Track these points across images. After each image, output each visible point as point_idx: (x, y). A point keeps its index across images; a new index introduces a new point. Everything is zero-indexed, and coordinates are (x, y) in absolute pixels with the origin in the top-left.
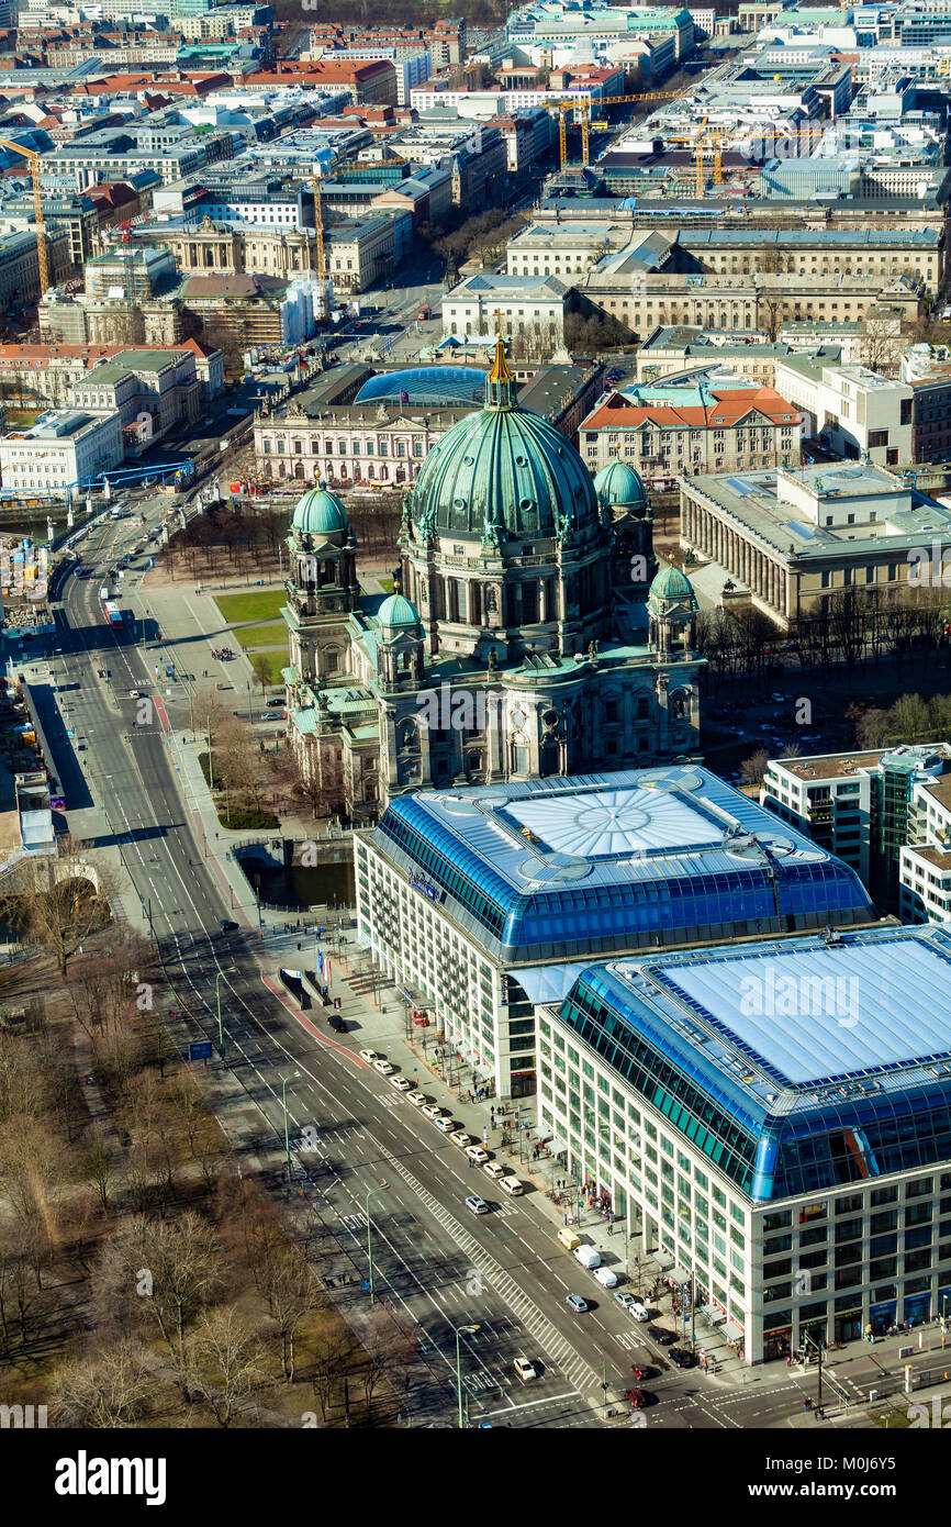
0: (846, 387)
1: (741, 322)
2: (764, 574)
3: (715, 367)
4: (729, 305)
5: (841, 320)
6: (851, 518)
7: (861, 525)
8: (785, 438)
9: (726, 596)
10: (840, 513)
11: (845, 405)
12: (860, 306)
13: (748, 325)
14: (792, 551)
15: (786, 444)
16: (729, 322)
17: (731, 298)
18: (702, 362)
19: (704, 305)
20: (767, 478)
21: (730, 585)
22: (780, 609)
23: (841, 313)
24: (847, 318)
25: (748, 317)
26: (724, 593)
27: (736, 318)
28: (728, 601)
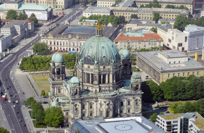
0: (173, 33)
1: (149, 19)
2: (155, 74)
3: (144, 28)
4: (146, 15)
5: (171, 19)
6: (175, 62)
7: (177, 64)
8: (159, 44)
9: (146, 79)
10: (172, 61)
11: (173, 37)
12: (176, 16)
13: (151, 19)
14: (162, 69)
15: (160, 46)
16: (147, 18)
17: (147, 13)
18: (141, 27)
19: (141, 15)
20: (156, 53)
21: (147, 76)
22: (159, 82)
23: (171, 17)
24: (173, 18)
25: (151, 17)
26: (146, 78)
27: (148, 18)
28: (147, 80)
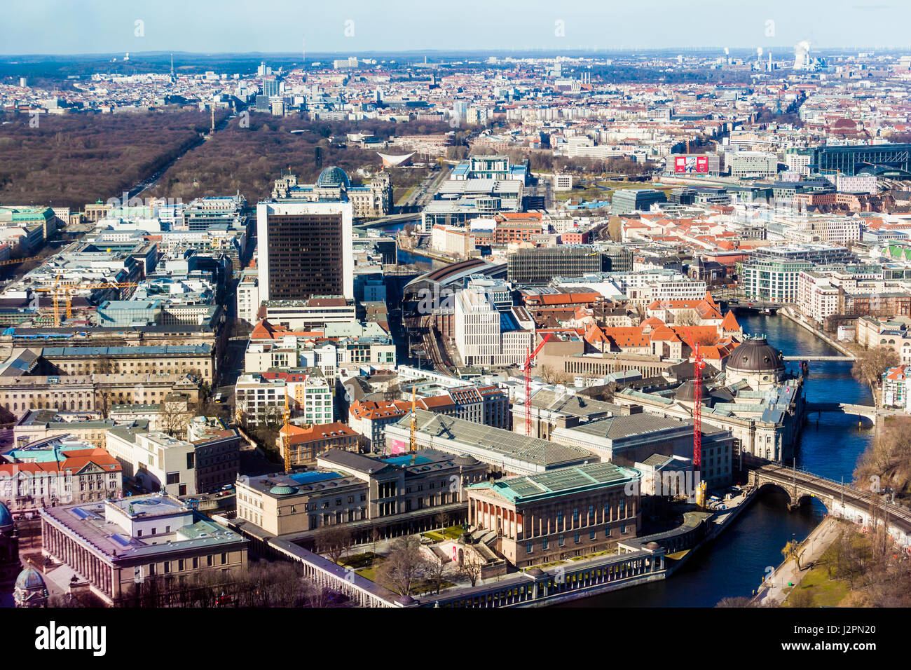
0: (151, 446)
1: (84, 406)
2: (97, 570)
3: (65, 436)
4: (76, 395)
5: (149, 403)
6: (154, 530)
7: (160, 535)
8: (111, 480)
9: (72, 586)
10: (146, 527)
11: (151, 458)
12: (161, 394)
13: (89, 408)
14: (114, 554)
15: (113, 484)
16: (76, 406)
17: (77, 391)
18: (57, 433)
19: (60, 395)
20: (99, 507)
21: (75, 579)
22: (108, 593)
23: (149, 399)
24: (153, 402)
25: (89, 403)
26: (71, 584)
27: (81, 403)
28: (74, 590)
